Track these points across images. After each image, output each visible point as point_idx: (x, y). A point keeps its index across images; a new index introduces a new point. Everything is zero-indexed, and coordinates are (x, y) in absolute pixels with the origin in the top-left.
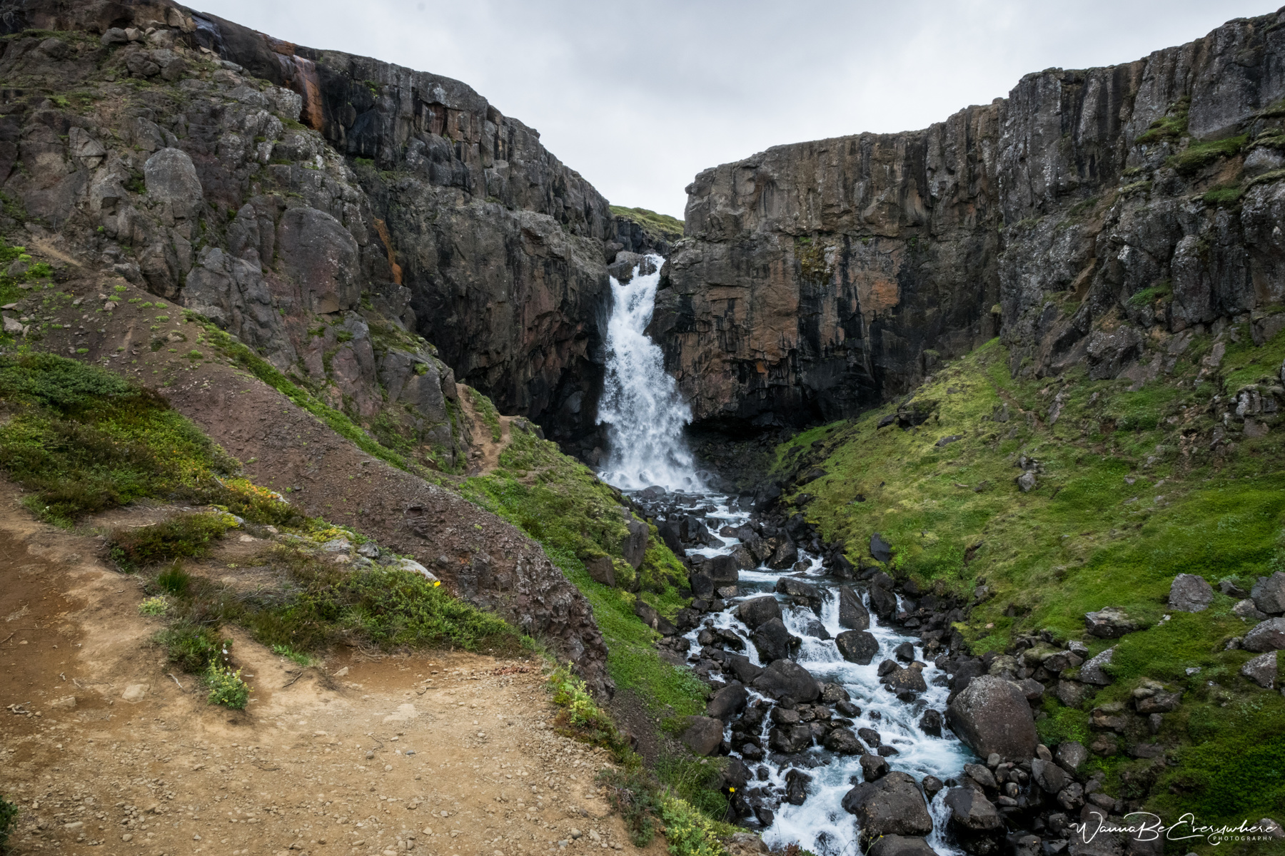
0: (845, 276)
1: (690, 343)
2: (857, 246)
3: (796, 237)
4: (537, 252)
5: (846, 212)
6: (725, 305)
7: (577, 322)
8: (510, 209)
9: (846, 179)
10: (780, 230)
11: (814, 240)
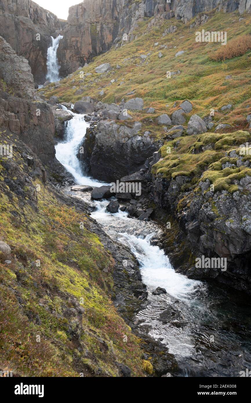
0: (101, 34)
1: (68, 52)
2: (104, 26)
3: (91, 24)
4: (24, 27)
5: (101, 16)
6: (75, 42)
7: (38, 46)
8: (17, 16)
9: (100, 8)
10: (87, 22)
11: (95, 24)
